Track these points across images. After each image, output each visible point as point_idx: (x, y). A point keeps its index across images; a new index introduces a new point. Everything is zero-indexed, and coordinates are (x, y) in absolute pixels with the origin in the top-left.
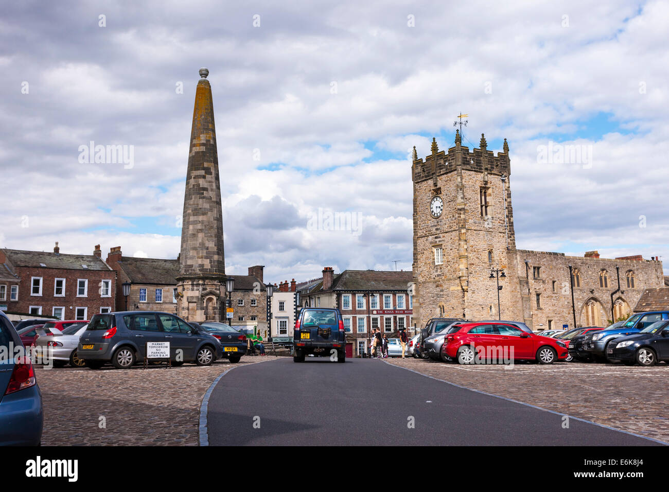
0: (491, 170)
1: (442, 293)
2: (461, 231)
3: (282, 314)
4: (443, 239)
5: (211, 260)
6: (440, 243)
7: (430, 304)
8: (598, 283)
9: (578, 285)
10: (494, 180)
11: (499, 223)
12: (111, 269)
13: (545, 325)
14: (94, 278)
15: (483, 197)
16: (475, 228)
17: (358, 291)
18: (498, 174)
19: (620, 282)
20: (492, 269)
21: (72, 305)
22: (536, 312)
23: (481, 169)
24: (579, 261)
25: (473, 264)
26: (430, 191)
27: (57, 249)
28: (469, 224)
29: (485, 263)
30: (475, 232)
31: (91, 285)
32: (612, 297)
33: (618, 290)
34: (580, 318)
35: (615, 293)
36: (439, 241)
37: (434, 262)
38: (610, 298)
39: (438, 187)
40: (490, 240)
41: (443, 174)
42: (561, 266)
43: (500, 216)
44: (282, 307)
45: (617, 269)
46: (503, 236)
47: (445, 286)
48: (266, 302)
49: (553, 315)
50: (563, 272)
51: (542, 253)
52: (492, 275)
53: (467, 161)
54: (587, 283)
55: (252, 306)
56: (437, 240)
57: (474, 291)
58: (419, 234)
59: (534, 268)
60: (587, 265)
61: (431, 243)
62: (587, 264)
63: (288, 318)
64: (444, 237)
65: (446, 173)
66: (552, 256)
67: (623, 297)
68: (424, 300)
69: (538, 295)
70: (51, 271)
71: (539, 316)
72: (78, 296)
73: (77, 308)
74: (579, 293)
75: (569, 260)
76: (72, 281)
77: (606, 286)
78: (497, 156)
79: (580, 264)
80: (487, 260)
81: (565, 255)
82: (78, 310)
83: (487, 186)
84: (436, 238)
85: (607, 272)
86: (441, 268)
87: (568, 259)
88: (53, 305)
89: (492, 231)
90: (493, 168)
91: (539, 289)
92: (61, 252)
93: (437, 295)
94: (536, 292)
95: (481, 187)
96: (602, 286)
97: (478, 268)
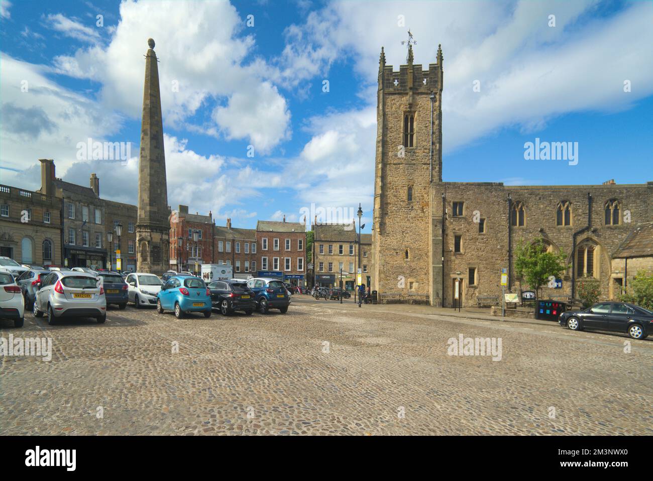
8: (554, 220)
9: (521, 223)
10: (421, 100)
11: (424, 152)
13: (464, 274)
15: (409, 124)
16: (395, 162)
18: (427, 92)
19: (593, 217)
21: (283, 256)
22: (452, 258)
23: (406, 90)
24: (526, 191)
29: (404, 201)
30: (394, 166)
31: (292, 243)
32: (575, 238)
33: (588, 229)
35: (582, 232)
38: (571, 239)
40: (411, 174)
42: (495, 199)
43: (425, 143)
45: (590, 199)
46: (427, 169)
49: (476, 261)
50: (497, 207)
51: (467, 184)
53: (390, 83)
54: (535, 221)
59: (455, 203)
62: (539, 194)
66: (483, 188)
67: (596, 238)
69: (458, 237)
71: (456, 262)
72: (286, 250)
74: (521, 234)
75: (511, 191)
76: (282, 240)
77: (567, 223)
78: (427, 70)
79: (526, 195)
80: (405, 198)
81: (504, 185)
82: (286, 259)
83: (413, 109)
85: (570, 203)
87: (508, 190)
88: (273, 256)
89: (415, 162)
90: (420, 86)
91: (460, 229)
94: (454, 233)
95: (405, 112)
96: (559, 223)
97: (394, 208)
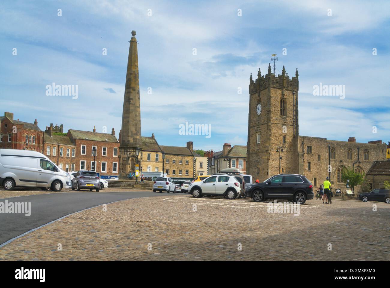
0: (287, 88)
1: (259, 160)
2: (268, 124)
3: (201, 170)
4: (261, 128)
5: (133, 138)
6: (260, 131)
7: (254, 166)
8: (346, 157)
9: (334, 158)
10: (288, 94)
11: (290, 119)
12: (119, 142)
13: (312, 181)
14: (110, 146)
15: (282, 104)
16: (277, 122)
17: (240, 157)
18: (291, 90)
19: (360, 156)
20: (284, 147)
21: (100, 161)
22: (307, 173)
23: (282, 87)
24: (335, 143)
25: (274, 144)
26: (257, 100)
27: (94, 130)
28: (273, 120)
29: (281, 143)
30: (276, 125)
31: (109, 150)
32: (353, 165)
33: (358, 161)
34: (333, 178)
35: (356, 163)
36: (259, 130)
37: (257, 142)
39: (260, 98)
41: (262, 90)
42: (323, 146)
43: (291, 115)
44: (201, 166)
45: (358, 148)
46: (292, 128)
47: (261, 156)
48: (193, 163)
49: (317, 175)
50: (325, 149)
52: (277, 150)
53: (274, 82)
54: (339, 157)
55: (186, 165)
56: (258, 129)
57: (274, 159)
58: (251, 126)
59: (308, 147)
60: (340, 146)
61: (256, 130)
63: (204, 172)
64: (261, 127)
65: (264, 89)
66: (319, 140)
67: (361, 166)
68: (252, 164)
69: (309, 163)
70: (90, 141)
71: (309, 175)
72: (103, 155)
73: (102, 162)
74: (334, 162)
75: (329, 142)
76: (100, 147)
77: (351, 159)
78: (291, 79)
79: (335, 145)
80: (282, 141)
81: (327, 139)
82: (103, 163)
83: (285, 97)
84: (258, 128)
85: (352, 150)
86: (259, 146)
88: (91, 160)
90: (289, 87)
91: (310, 159)
92: (96, 131)
93: (257, 161)
94: (308, 161)
95: (281, 98)
97: (276, 146)
